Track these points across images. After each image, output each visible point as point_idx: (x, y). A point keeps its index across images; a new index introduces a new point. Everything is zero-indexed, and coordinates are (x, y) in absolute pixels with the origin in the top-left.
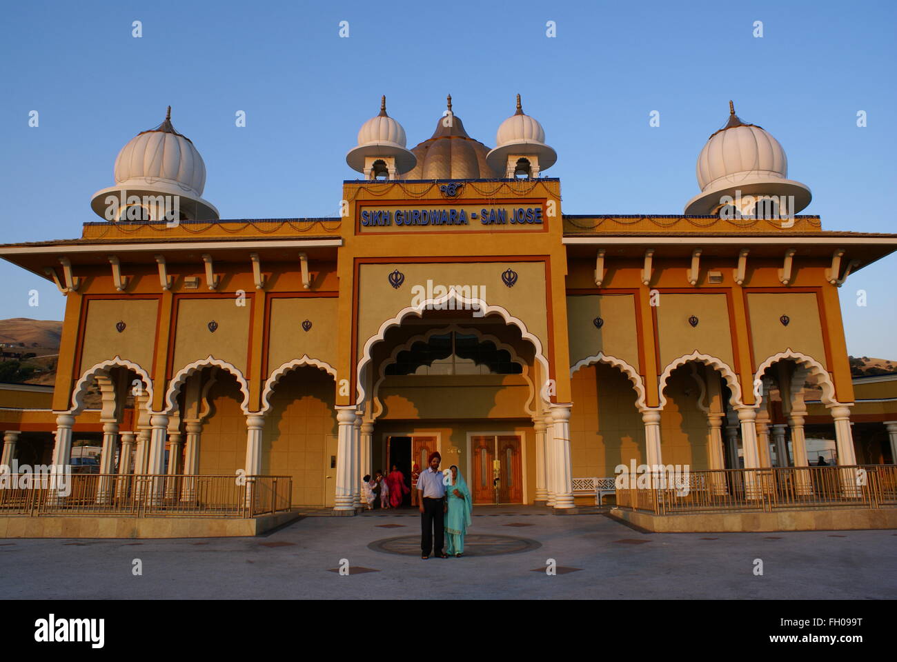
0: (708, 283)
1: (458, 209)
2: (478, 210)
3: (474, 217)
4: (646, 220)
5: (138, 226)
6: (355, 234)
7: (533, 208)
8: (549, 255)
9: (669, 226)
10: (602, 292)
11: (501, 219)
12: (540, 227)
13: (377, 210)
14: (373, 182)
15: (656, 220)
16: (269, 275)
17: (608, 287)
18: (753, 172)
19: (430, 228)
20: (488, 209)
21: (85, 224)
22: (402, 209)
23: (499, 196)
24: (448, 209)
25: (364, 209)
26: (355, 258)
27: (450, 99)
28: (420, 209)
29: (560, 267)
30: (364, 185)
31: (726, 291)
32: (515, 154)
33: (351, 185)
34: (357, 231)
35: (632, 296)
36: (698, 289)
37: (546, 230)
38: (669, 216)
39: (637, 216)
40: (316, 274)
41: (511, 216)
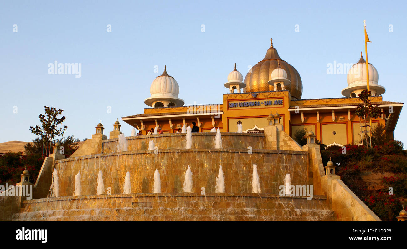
0: (340, 120)
1: (257, 101)
2: (263, 101)
3: (262, 104)
4: (320, 100)
5: (161, 109)
6: (227, 110)
7: (280, 100)
8: (284, 115)
9: (328, 102)
10: (305, 124)
11: (270, 104)
12: (282, 106)
13: (233, 102)
14: (232, 94)
15: (324, 100)
16: (202, 123)
17: (306, 123)
18: (361, 81)
19: (249, 107)
20: (266, 101)
21: (145, 109)
22: (241, 102)
23: (270, 97)
24: (254, 101)
25: (230, 102)
26: (227, 118)
27: (272, 40)
28: (246, 102)
29: (288, 118)
30: (229, 95)
31: (346, 123)
32: (276, 82)
33: (226, 95)
34: (228, 109)
35: (315, 125)
36: (336, 122)
37: (284, 107)
38: (328, 99)
39: (318, 99)
40: (216, 122)
41: (273, 103)
